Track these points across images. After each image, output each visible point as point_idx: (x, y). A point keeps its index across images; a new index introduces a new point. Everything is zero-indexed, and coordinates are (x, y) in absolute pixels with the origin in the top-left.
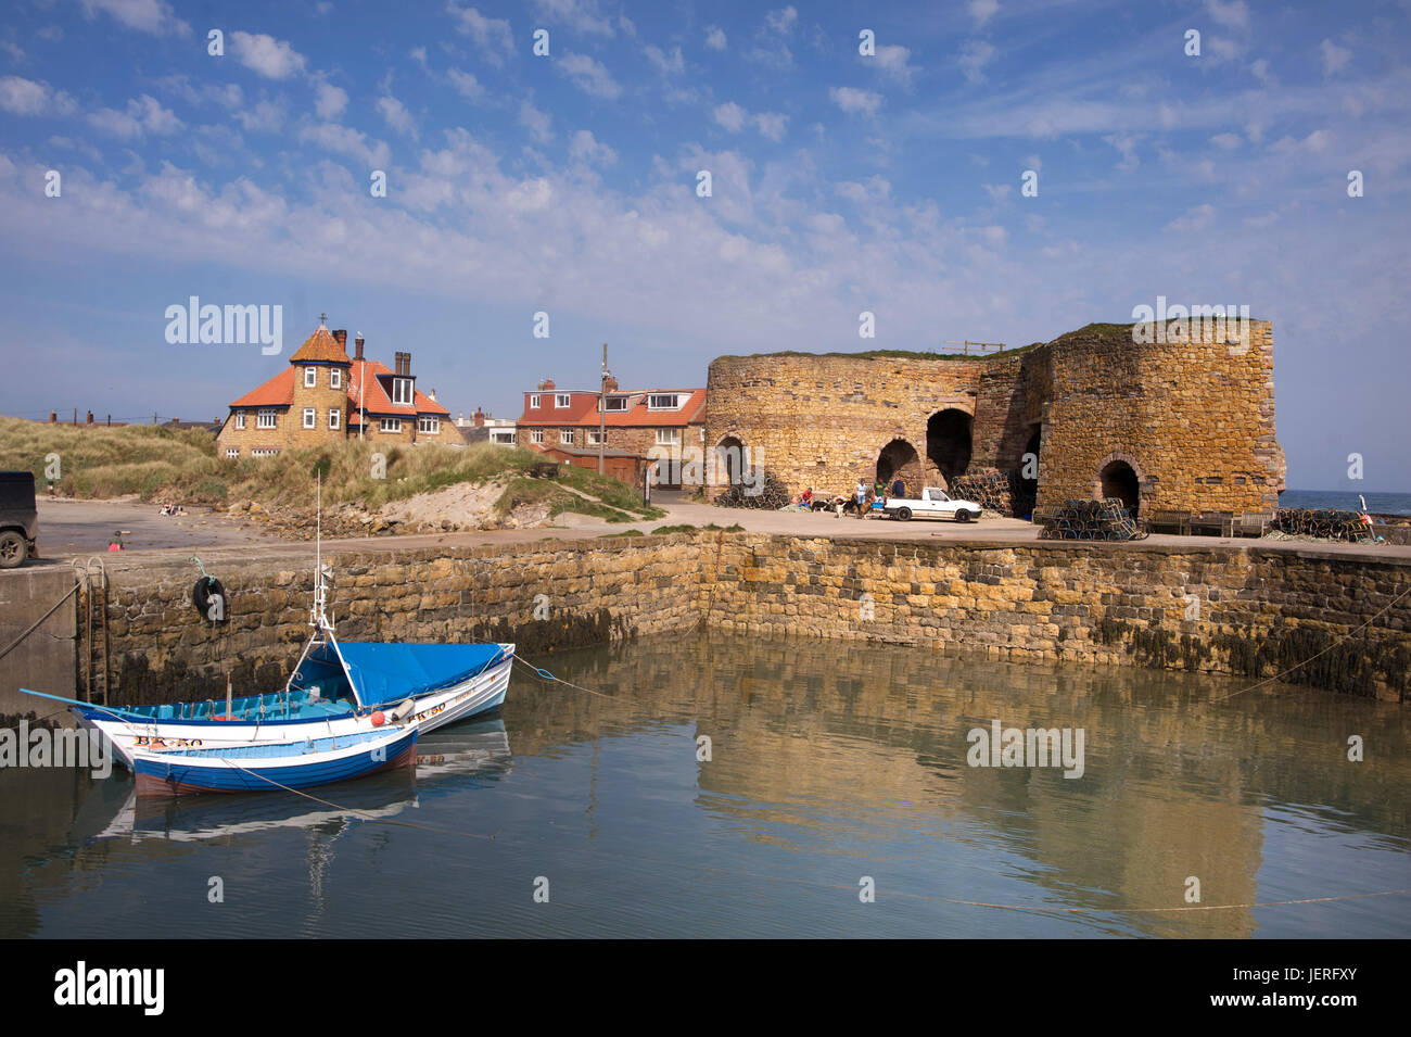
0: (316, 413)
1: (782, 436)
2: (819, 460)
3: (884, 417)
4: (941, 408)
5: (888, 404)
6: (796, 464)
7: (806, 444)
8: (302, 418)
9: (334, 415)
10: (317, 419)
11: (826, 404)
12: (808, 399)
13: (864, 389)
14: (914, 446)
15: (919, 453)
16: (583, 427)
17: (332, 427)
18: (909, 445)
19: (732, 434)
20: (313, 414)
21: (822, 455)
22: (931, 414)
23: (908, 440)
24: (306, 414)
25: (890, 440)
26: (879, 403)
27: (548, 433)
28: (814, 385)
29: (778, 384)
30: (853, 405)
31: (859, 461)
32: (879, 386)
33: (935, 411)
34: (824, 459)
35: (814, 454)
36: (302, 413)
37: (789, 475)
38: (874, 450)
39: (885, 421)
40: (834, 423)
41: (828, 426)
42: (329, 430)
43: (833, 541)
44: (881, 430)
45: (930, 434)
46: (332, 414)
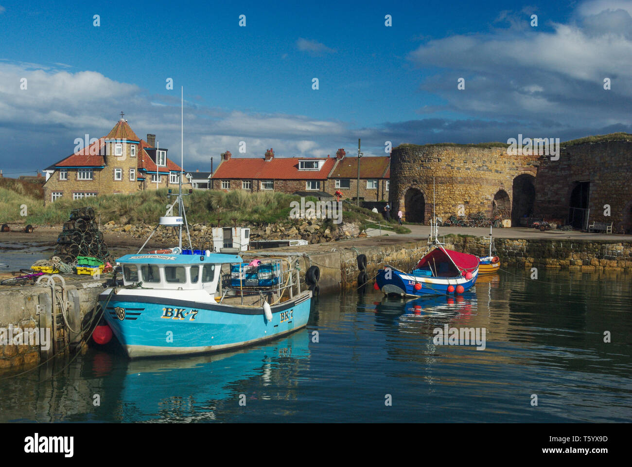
0: (123, 171)
1: (445, 188)
2: (465, 200)
3: (496, 178)
4: (520, 173)
5: (497, 171)
6: (453, 202)
7: (458, 193)
8: (114, 174)
9: (132, 172)
10: (123, 174)
11: (469, 171)
12: (459, 169)
13: (488, 164)
14: (508, 193)
15: (510, 197)
16: (258, 180)
17: (131, 180)
18: (505, 192)
19: (414, 187)
20: (121, 172)
21: (466, 198)
22: (515, 177)
23: (505, 190)
24: (116, 172)
25: (498, 190)
26: (493, 171)
27: (234, 183)
28: (462, 161)
29: (443, 161)
30: (482, 172)
31: (485, 201)
32: (493, 161)
33: (516, 175)
34: (468, 200)
35: (463, 197)
36: (114, 171)
37: (450, 208)
38: (491, 195)
39: (495, 180)
40: (473, 181)
41: (470, 183)
42: (130, 181)
43: (528, 241)
44: (495, 184)
45: (514, 187)
46: (131, 172)
